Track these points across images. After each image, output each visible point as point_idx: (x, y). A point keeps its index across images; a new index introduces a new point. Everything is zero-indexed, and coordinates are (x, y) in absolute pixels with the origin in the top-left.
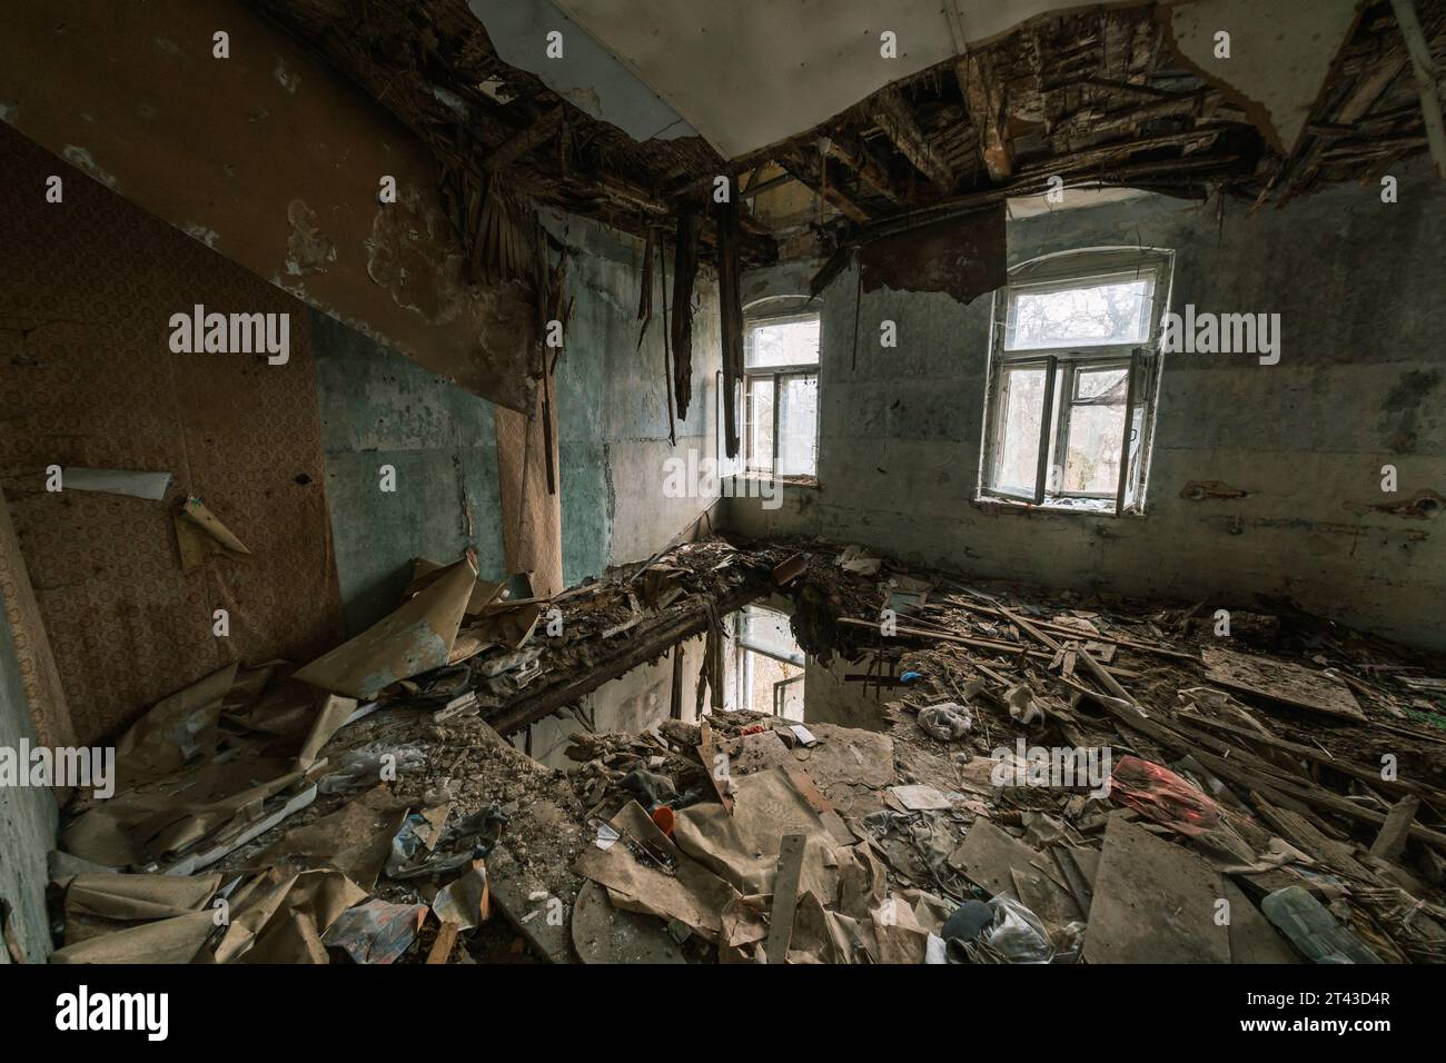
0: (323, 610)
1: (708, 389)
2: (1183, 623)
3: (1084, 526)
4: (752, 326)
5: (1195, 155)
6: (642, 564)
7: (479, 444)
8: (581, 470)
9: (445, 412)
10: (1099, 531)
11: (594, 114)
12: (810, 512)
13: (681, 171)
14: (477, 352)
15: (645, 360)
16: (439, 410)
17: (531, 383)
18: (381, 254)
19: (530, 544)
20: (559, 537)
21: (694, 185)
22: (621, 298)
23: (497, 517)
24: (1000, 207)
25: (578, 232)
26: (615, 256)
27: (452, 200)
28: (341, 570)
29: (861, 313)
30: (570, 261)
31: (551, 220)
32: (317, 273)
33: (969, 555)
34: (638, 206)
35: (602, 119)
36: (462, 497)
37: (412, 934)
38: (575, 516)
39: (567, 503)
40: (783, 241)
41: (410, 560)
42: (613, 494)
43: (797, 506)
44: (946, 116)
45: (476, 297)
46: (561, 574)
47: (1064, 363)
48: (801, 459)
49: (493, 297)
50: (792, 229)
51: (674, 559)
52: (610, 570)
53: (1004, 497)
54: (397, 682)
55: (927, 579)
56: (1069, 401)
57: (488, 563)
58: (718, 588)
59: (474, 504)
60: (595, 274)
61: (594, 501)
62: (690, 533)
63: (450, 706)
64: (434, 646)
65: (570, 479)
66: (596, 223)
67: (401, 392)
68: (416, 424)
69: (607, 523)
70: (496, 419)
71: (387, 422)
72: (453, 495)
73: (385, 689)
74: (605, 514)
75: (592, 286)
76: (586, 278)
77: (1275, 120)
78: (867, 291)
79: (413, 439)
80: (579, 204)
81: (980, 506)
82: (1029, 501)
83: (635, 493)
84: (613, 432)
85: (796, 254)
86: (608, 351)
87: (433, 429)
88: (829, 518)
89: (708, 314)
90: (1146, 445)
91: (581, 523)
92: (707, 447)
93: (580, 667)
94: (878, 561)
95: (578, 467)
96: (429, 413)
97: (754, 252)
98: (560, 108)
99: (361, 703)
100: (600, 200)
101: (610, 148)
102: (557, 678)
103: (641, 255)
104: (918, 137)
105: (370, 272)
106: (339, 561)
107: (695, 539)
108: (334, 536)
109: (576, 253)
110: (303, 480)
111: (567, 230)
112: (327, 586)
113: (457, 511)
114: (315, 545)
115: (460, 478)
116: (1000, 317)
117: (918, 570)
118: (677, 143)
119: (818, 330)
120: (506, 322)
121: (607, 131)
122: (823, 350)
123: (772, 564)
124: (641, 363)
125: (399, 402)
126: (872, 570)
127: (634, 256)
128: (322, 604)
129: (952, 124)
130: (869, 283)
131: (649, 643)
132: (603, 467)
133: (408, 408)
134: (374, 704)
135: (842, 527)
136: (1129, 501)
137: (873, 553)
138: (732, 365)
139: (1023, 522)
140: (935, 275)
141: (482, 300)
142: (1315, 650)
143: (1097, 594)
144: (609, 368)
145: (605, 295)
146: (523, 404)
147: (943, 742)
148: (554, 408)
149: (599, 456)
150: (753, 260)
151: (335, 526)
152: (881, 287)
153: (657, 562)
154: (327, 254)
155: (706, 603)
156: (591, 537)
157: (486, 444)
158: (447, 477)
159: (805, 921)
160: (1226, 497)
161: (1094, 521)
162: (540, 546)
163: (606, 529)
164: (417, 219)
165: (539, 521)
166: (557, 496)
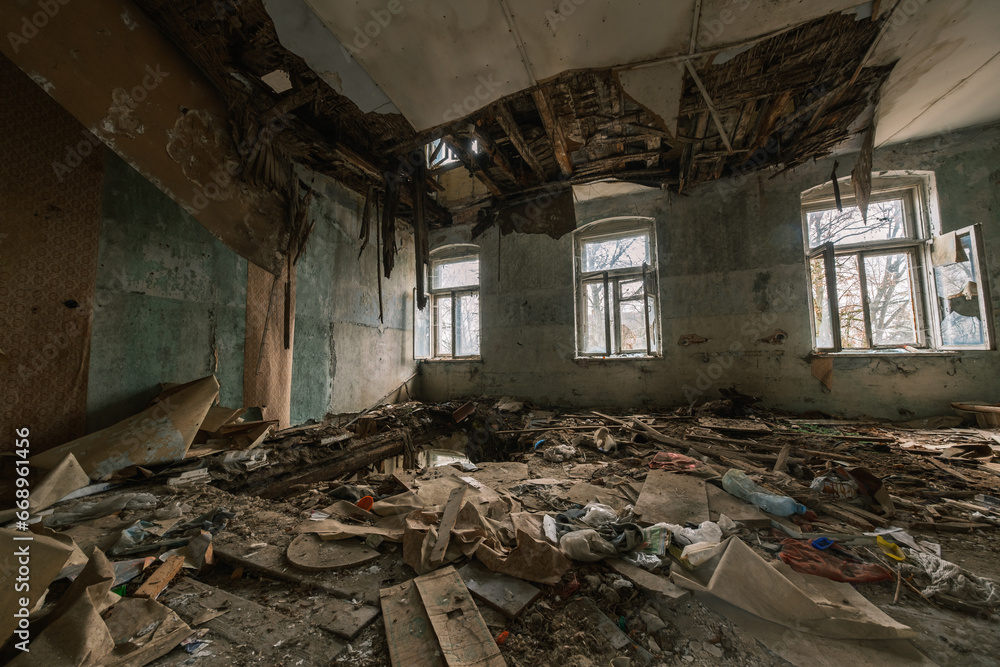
0: (67, 414)
1: (407, 300)
2: (690, 411)
3: (634, 367)
4: (437, 264)
5: (653, 167)
6: (355, 415)
7: (232, 304)
8: (311, 337)
9: (207, 277)
10: (643, 370)
11: (338, 90)
12: (477, 379)
13: (390, 137)
14: (240, 226)
15: (363, 272)
16: (203, 275)
17: (279, 256)
18: (178, 143)
19: (265, 385)
20: (289, 384)
21: (397, 146)
22: (348, 230)
23: (240, 361)
24: (568, 192)
25: (322, 183)
26: (345, 202)
27: (235, 128)
28: (92, 383)
29: (502, 254)
30: (314, 200)
31: (303, 173)
32: (127, 136)
33: (576, 394)
34: (362, 171)
35: (342, 94)
36: (213, 341)
37: (137, 571)
38: (303, 370)
39: (298, 359)
40: (455, 214)
41: (160, 384)
42: (335, 358)
43: (469, 375)
44: (535, 132)
45: (245, 192)
46: (289, 413)
47: (613, 278)
48: (471, 345)
49: (256, 196)
50: (460, 207)
51: (380, 412)
52: (329, 416)
53: (591, 355)
54: (132, 466)
55: (552, 411)
56: (618, 299)
57: (228, 396)
58: (412, 424)
59: (222, 348)
60: (330, 211)
61: (320, 362)
62: (393, 397)
63: (185, 475)
64: (173, 439)
65: (302, 342)
66: (333, 180)
67: (173, 256)
68: (181, 282)
69: (329, 380)
70: (248, 289)
71: (157, 275)
72: (204, 339)
73: (120, 472)
74: (327, 372)
75: (327, 217)
76: (324, 212)
77: (666, 123)
78: (504, 234)
79: (177, 291)
80: (323, 165)
81: (578, 362)
82: (603, 355)
83: (351, 361)
84: (337, 315)
85: (463, 220)
86: (337, 261)
87: (195, 288)
88: (490, 381)
89: (407, 252)
90: (658, 318)
91: (307, 376)
92: (407, 337)
93: (301, 464)
94: (521, 403)
95: (309, 335)
96: (193, 274)
97: (437, 216)
98: (316, 83)
99: (93, 482)
100: (337, 163)
101: (347, 116)
102: (281, 470)
103: (363, 207)
104: (521, 138)
105: (168, 150)
106: (91, 375)
107: (397, 401)
108: (92, 355)
109: (318, 196)
110: (72, 304)
111: (313, 181)
112: (75, 395)
113: (207, 351)
114: (71, 358)
115: (213, 327)
116: (578, 253)
117: (545, 407)
118: (388, 117)
119: (478, 265)
120: (264, 214)
121: (344, 103)
122: (482, 276)
123: (451, 410)
124: (360, 273)
125: (169, 262)
126: (518, 408)
127: (358, 207)
128: (66, 410)
129: (539, 137)
130: (505, 230)
131: (358, 455)
132: (328, 339)
133: (177, 269)
134: (106, 484)
135: (498, 386)
136: (654, 349)
137: (518, 399)
138: (421, 253)
139: (602, 370)
140: (540, 225)
141: (248, 195)
142: (750, 414)
143: (645, 406)
144: (337, 272)
145: (337, 226)
146: (272, 267)
147: (558, 462)
148: (294, 289)
149: (328, 330)
150: (437, 221)
151: (93, 346)
152: (511, 232)
153: (367, 414)
154: (137, 128)
155: (403, 433)
156: (315, 388)
157: (237, 305)
158: (202, 325)
159: (465, 516)
160: (699, 343)
161: (639, 363)
162: (273, 388)
163: (328, 384)
164: (208, 131)
165: (274, 369)
166: (291, 352)
